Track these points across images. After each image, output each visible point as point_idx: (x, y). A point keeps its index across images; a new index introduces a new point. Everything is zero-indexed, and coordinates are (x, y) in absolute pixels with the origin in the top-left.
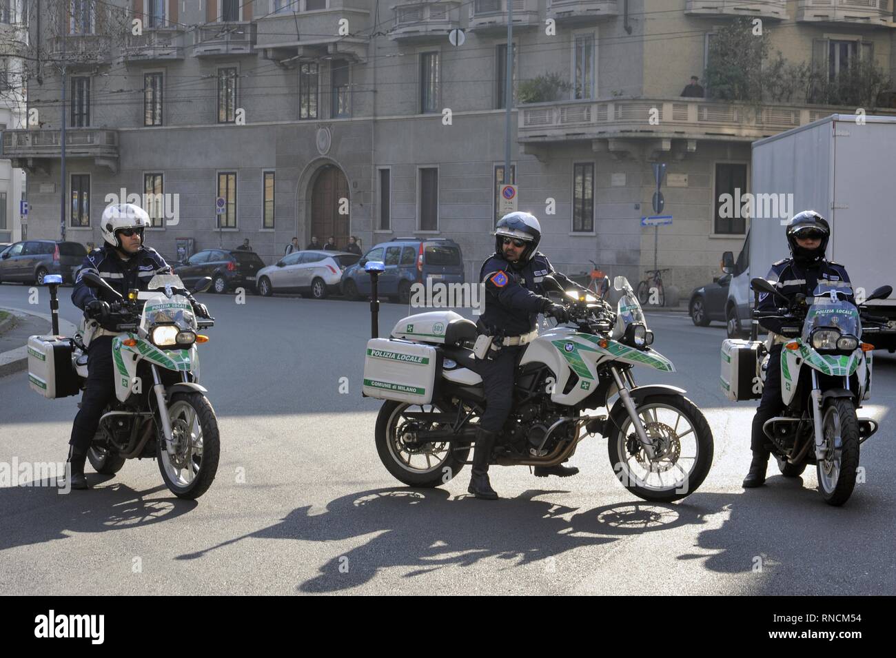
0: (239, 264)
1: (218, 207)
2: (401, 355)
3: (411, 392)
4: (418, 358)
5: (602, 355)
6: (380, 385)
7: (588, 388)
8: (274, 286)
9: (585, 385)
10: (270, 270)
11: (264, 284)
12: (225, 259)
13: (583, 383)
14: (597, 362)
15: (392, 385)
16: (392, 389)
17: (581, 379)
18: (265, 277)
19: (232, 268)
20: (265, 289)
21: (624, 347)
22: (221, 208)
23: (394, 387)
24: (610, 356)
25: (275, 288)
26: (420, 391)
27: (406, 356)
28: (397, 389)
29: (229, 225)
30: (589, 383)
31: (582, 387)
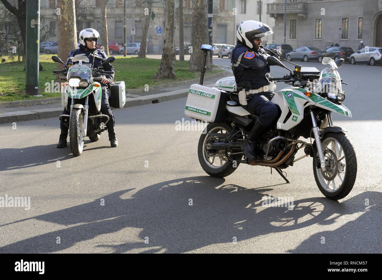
0: (344, 52)
1: (339, 31)
2: (203, 93)
3: (204, 114)
4: (210, 95)
5: (307, 101)
6: (191, 109)
7: (296, 121)
8: (356, 60)
9: (295, 118)
10: (355, 55)
11: (353, 60)
12: (339, 51)
13: (294, 116)
14: (305, 105)
15: (197, 109)
16: (196, 112)
17: (293, 114)
18: (353, 57)
19: (342, 54)
20: (353, 62)
21: (321, 98)
22: (340, 31)
23: (197, 111)
24: (312, 103)
25: (357, 62)
26: (208, 114)
27: (205, 93)
28: (198, 112)
29: (346, 37)
30: (297, 117)
31: (293, 120)
